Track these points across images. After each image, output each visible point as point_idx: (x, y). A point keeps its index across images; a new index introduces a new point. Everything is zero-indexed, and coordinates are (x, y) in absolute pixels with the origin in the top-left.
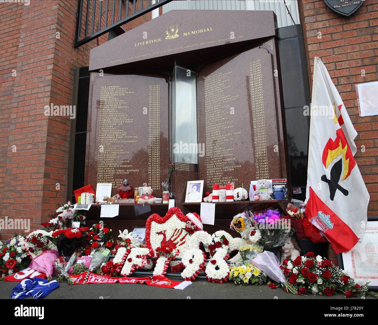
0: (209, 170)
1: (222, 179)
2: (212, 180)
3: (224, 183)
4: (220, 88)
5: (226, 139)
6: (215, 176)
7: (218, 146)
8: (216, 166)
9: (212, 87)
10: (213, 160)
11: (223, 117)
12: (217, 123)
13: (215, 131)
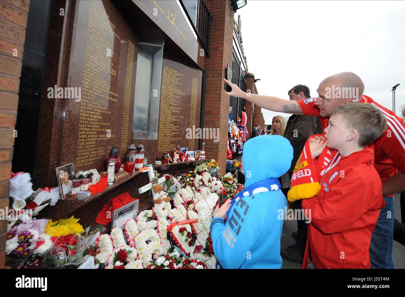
0: (160, 138)
1: (169, 146)
2: (162, 146)
3: (171, 148)
4: (174, 81)
5: (174, 119)
6: (165, 143)
7: (169, 122)
8: (166, 136)
9: (169, 77)
10: (164, 131)
11: (174, 103)
12: (170, 105)
13: (168, 111)
